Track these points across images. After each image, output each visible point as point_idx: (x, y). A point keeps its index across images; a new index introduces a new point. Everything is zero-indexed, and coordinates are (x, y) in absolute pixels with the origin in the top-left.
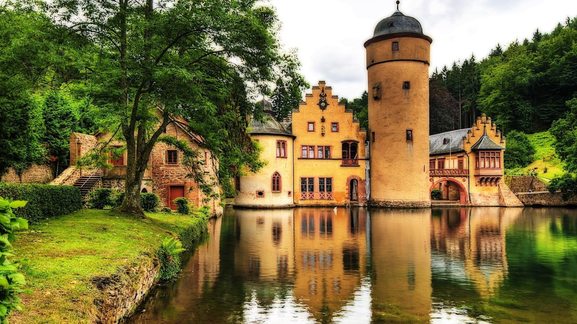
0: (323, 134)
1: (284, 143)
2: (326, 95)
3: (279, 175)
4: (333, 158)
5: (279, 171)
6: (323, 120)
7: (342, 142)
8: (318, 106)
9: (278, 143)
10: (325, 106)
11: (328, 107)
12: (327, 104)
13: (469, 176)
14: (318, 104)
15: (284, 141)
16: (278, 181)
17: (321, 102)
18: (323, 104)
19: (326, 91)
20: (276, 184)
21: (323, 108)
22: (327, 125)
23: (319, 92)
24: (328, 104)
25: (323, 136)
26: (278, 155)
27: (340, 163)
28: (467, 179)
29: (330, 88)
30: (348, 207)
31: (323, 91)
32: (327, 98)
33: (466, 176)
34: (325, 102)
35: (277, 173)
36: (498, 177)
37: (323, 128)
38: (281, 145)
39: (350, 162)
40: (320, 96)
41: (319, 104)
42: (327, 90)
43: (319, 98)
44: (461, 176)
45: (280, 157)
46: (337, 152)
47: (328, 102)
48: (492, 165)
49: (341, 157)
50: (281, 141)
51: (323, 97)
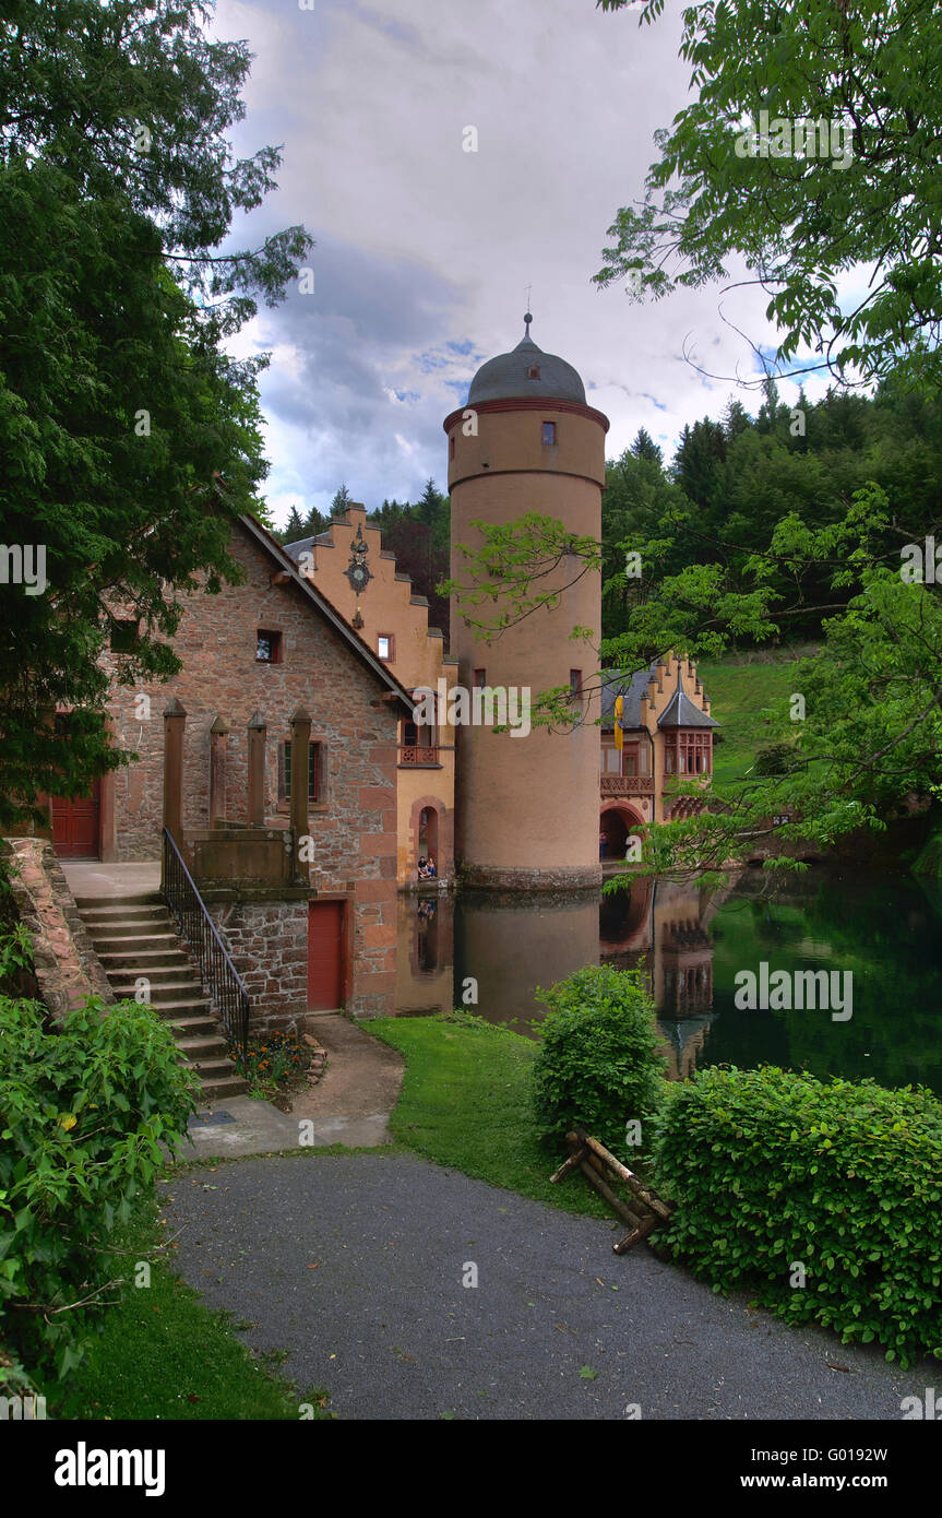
2: (364, 548)
6: (359, 624)
8: (346, 580)
10: (365, 581)
11: (371, 582)
12: (368, 576)
13: (653, 795)
14: (345, 573)
17: (354, 567)
18: (359, 574)
19: (367, 536)
21: (360, 587)
23: (350, 534)
24: (372, 577)
27: (399, 756)
30: (414, 891)
31: (359, 534)
32: (368, 556)
33: (648, 795)
34: (364, 568)
39: (423, 755)
40: (353, 546)
41: (349, 574)
42: (370, 532)
43: (350, 554)
44: (637, 796)
47: (371, 570)
51: (360, 552)
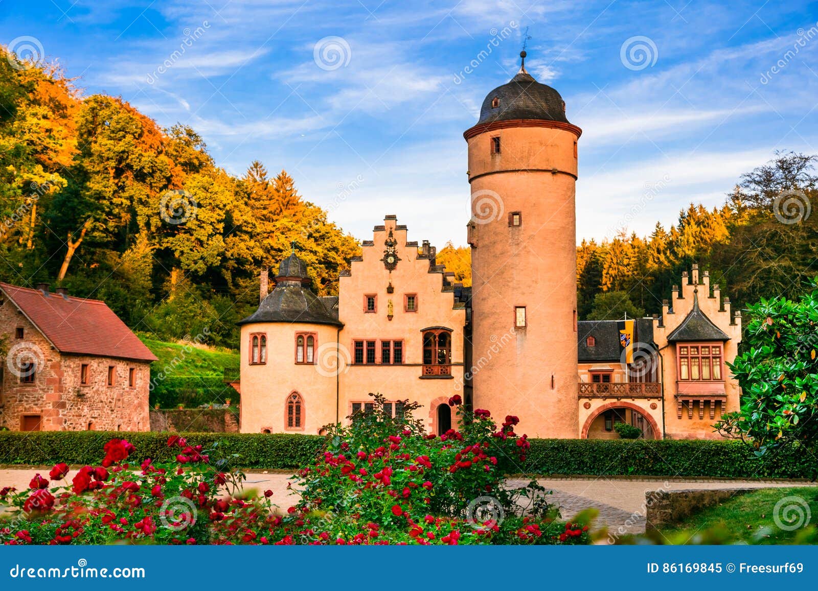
0: (390, 317)
1: (311, 338)
2: (396, 243)
3: (300, 397)
4: (407, 362)
5: (300, 391)
6: (390, 290)
7: (423, 331)
8: (383, 264)
9: (300, 336)
10: (395, 263)
11: (399, 264)
12: (397, 259)
13: (662, 398)
14: (382, 260)
15: (311, 333)
16: (298, 408)
17: (387, 256)
18: (391, 260)
19: (398, 235)
20: (294, 414)
21: (391, 267)
22: (398, 299)
23: (384, 235)
24: (400, 260)
25: (390, 320)
26: (300, 360)
27: (419, 371)
28: (659, 404)
29: (404, 227)
31: (391, 235)
32: (397, 247)
33: (657, 398)
34: (394, 255)
35: (295, 394)
36: (716, 399)
37: (390, 305)
38: (306, 341)
39: (437, 370)
40: (386, 243)
41: (385, 260)
42: (399, 232)
43: (385, 248)
44: (645, 398)
45: (303, 363)
46: (414, 352)
47: (399, 256)
48: (706, 373)
49: (420, 361)
50: (306, 333)
51: (391, 246)
